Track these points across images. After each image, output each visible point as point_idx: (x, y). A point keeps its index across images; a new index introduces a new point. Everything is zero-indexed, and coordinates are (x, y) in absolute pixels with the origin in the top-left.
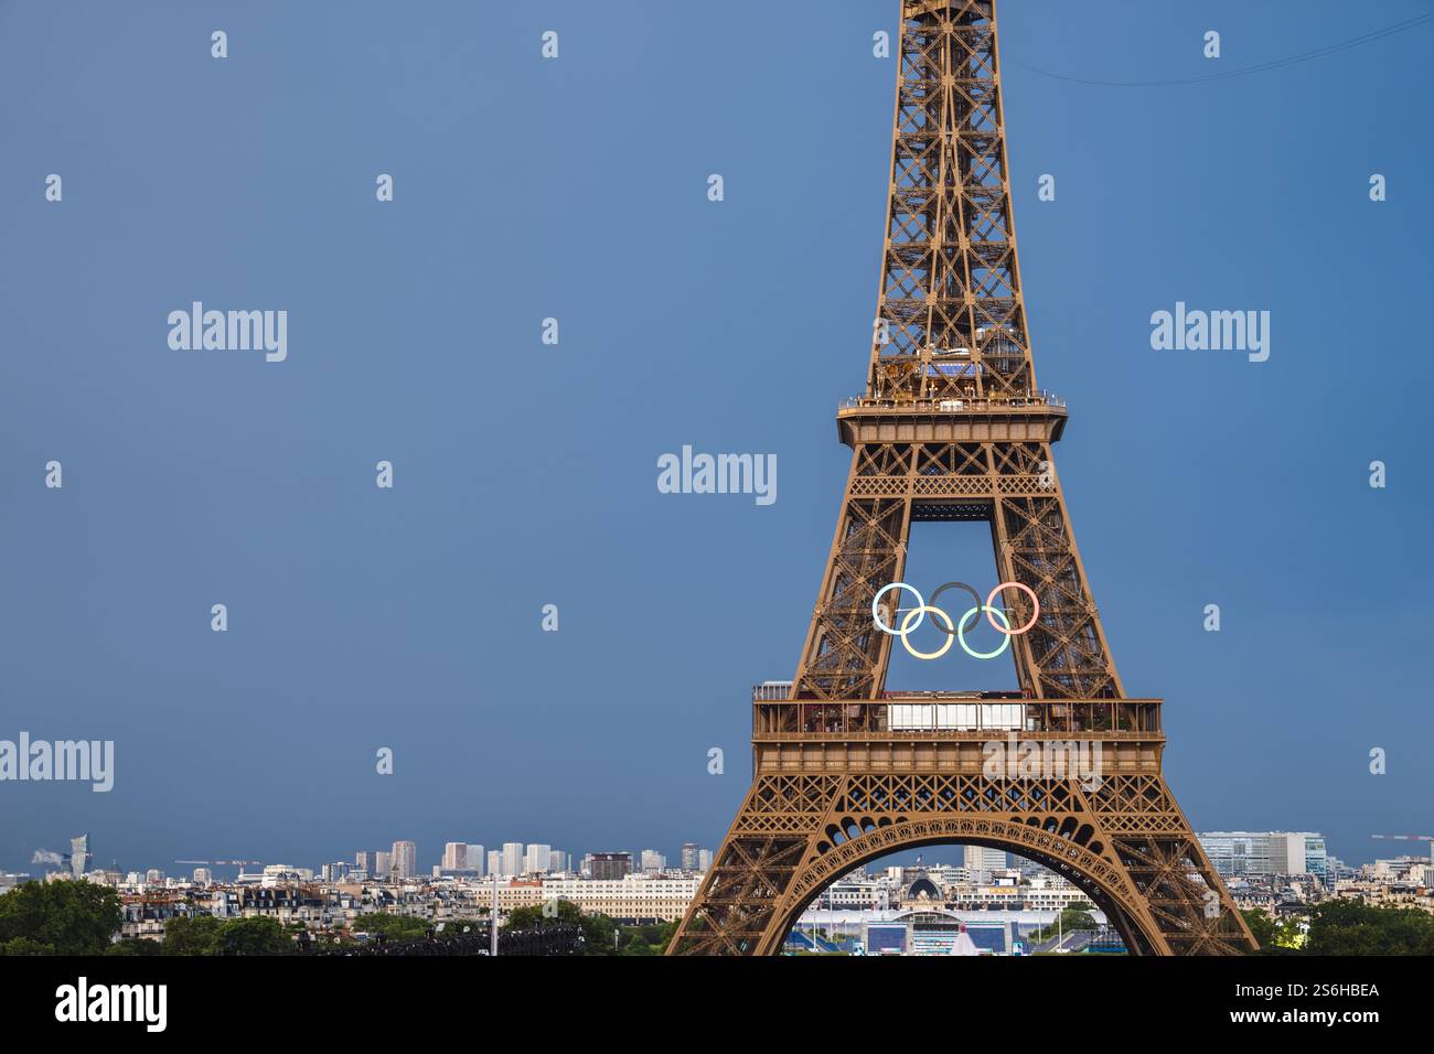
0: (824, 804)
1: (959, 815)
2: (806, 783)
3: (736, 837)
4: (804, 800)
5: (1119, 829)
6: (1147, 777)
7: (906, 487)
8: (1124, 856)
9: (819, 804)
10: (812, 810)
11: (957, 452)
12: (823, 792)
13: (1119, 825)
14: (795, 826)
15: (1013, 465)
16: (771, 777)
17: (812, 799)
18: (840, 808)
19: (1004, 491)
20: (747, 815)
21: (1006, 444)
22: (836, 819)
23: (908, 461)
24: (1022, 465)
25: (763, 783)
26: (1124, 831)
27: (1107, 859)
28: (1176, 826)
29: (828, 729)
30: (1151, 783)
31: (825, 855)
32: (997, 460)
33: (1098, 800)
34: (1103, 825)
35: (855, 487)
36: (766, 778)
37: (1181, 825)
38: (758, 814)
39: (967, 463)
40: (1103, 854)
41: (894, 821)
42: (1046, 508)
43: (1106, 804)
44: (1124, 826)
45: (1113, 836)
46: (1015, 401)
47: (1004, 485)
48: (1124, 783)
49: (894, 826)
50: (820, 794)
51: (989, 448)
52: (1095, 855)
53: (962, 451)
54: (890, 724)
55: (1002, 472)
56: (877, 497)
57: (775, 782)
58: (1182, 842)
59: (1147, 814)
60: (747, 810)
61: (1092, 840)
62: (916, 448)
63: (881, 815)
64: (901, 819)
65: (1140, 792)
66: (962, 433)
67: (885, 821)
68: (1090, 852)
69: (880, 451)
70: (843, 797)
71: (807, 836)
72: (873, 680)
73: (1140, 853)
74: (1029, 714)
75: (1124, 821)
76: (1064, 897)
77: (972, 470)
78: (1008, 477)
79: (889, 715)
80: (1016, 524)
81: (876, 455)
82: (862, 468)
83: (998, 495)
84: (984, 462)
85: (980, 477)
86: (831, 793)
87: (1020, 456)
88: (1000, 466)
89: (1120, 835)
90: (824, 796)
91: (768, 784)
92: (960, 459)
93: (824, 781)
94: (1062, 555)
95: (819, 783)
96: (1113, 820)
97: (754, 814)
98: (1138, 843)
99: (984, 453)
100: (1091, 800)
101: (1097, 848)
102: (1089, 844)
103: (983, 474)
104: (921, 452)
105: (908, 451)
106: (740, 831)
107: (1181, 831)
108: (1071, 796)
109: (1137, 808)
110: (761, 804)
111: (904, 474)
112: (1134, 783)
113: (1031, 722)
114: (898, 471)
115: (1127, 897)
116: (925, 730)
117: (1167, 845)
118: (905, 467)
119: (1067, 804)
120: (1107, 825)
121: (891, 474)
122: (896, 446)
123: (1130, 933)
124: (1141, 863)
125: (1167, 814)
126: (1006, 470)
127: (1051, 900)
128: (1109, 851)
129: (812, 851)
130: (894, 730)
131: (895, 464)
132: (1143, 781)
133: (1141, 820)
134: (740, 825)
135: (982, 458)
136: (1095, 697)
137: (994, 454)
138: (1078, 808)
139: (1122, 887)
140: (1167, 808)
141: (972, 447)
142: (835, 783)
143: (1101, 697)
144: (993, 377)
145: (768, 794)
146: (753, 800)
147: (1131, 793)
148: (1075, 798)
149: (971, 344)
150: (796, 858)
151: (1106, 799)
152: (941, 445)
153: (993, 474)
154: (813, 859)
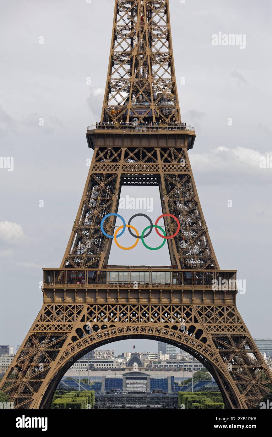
0: (76, 318)
1: (139, 324)
2: (67, 308)
3: (33, 333)
4: (66, 317)
5: (215, 331)
6: (229, 307)
7: (118, 168)
8: (217, 345)
9: (73, 318)
10: (70, 321)
11: (143, 152)
12: (75, 312)
13: (215, 330)
14: (61, 328)
15: (169, 159)
16: (50, 305)
17: (70, 315)
18: (83, 320)
19: (165, 170)
20: (38, 323)
21: (166, 148)
22: (81, 325)
23: (119, 155)
24: (173, 158)
25: (46, 308)
26: (217, 332)
27: (209, 346)
28: (242, 330)
29: (78, 283)
30: (230, 310)
31: (75, 342)
32: (162, 156)
33: (205, 318)
34: (207, 329)
35: (94, 168)
36: (48, 305)
37: (244, 330)
38: (44, 323)
39: (147, 157)
40: (207, 343)
41: (108, 327)
42: (185, 179)
43: (209, 320)
44: (218, 330)
45: (212, 334)
46: (171, 128)
47: (165, 168)
48: (218, 310)
49: (109, 329)
50: (73, 313)
51: (158, 150)
52: (203, 344)
53: (146, 151)
54: (108, 280)
55: (164, 162)
56: (105, 173)
57: (52, 307)
58: (245, 337)
59: (228, 325)
60: (39, 321)
61: (202, 336)
62: (124, 150)
63: (102, 324)
64: (112, 326)
65: (225, 314)
66: (145, 143)
67: (104, 327)
68: (201, 342)
69: (106, 150)
70: (84, 316)
71: (67, 333)
72: (100, 260)
73: (225, 344)
74: (174, 277)
75: (217, 327)
77: (150, 160)
78: (167, 164)
79: (108, 276)
80: (170, 187)
81: (104, 153)
82: (97, 159)
83: (162, 172)
84: (156, 158)
85: (153, 164)
86: (79, 313)
87: (172, 154)
88: (163, 159)
89: (216, 334)
90: (75, 314)
91: (49, 308)
92: (144, 155)
93: (76, 307)
94: (192, 201)
95: (73, 308)
96: (212, 327)
97: (42, 323)
98: (225, 338)
99: (155, 153)
100: (202, 318)
101: (205, 340)
102: (201, 338)
103: (155, 162)
104: (126, 151)
105: (119, 151)
106: (35, 331)
107: (244, 333)
108: (193, 316)
109: (224, 321)
110: (45, 318)
111: (118, 162)
112: (223, 310)
113: (175, 280)
114: (115, 160)
115: (218, 363)
116: (125, 284)
117: (238, 339)
118: (118, 159)
119: (191, 320)
120: (209, 329)
121: (111, 162)
122: (114, 148)
123: (221, 381)
124: (225, 348)
125: (237, 325)
126: (166, 161)
128: (210, 342)
129: (69, 340)
130: (110, 284)
131: (113, 157)
132: (227, 309)
133: (226, 327)
134: (34, 329)
135: (155, 155)
136: (206, 269)
137: (161, 153)
138: (196, 321)
139: (216, 359)
140: (238, 322)
141: (150, 150)
142: (81, 308)
143: (208, 269)
144: (160, 116)
145: (48, 313)
146: (41, 316)
147: (221, 314)
148: (195, 316)
149: (150, 100)
150: (61, 344)
151: (209, 317)
152: (136, 148)
153: (160, 162)
154: (70, 344)
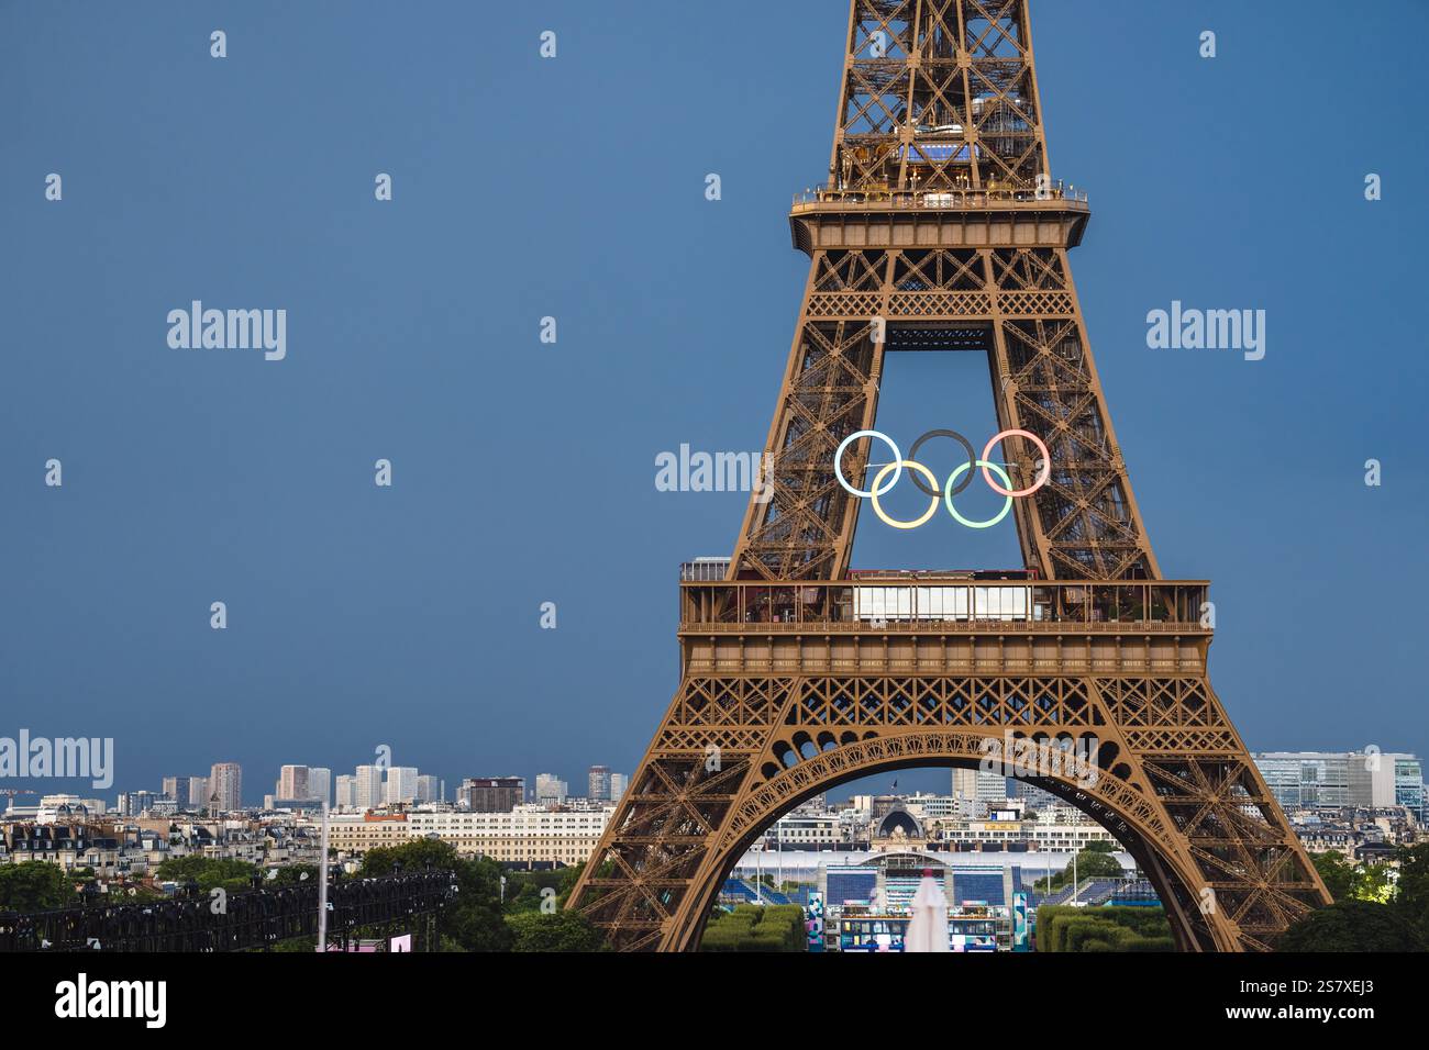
0: (771, 714)
1: (944, 730)
2: (747, 688)
3: (658, 756)
4: (746, 710)
5: (1151, 748)
6: (1189, 681)
7: (879, 306)
8: (1158, 783)
9: (764, 715)
10: (756, 722)
11: (946, 262)
12: (770, 699)
13: (1151, 743)
14: (734, 743)
15: (1017, 278)
16: (702, 680)
17: (756, 708)
18: (791, 720)
19: (1006, 311)
20: (671, 729)
21: (1009, 250)
22: (786, 733)
23: (882, 272)
24: (1030, 277)
25: (692, 688)
26: (1160, 751)
27: (1136, 786)
28: (1226, 743)
29: (776, 619)
30: (1193, 689)
31: (773, 780)
32: (998, 271)
33: (1124, 710)
34: (1131, 743)
35: (813, 306)
36: (696, 681)
37: (1232, 743)
38: (686, 728)
39: (958, 275)
40: (1131, 780)
41: (860, 737)
42: (1060, 334)
43: (1135, 716)
44: (1158, 743)
45: (1144, 756)
46: (1021, 193)
47: (1006, 304)
48: (1158, 689)
49: (862, 743)
50: (766, 702)
51: (987, 255)
52: (1120, 781)
53: (953, 259)
54: (856, 611)
55: (1003, 287)
56: (842, 320)
57: (708, 686)
58: (1233, 764)
59: (1188, 729)
60: (672, 723)
61: (1116, 761)
62: (892, 256)
63: (844, 728)
64: (870, 735)
65: (1178, 702)
66: (952, 236)
67: (849, 737)
68: (1114, 777)
69: (845, 259)
70: (795, 706)
71: (749, 755)
72: (834, 556)
73: (1178, 780)
74: (1036, 600)
75: (1158, 737)
76: (1081, 835)
77: (965, 284)
78: (1012, 293)
79: (856, 600)
80: (1021, 354)
81: (841, 264)
82: (822, 281)
83: (998, 317)
84: (982, 275)
85: (975, 293)
86: (779, 701)
87: (1027, 266)
88: (1001, 279)
89: (1153, 756)
90: (770, 704)
91: (699, 688)
92: (949, 269)
93: (770, 684)
94: (1081, 394)
95: (765, 687)
96: (1143, 737)
97: (680, 728)
98: (1176, 766)
99: (980, 261)
100: (1116, 710)
101: (1123, 772)
102: (1113, 766)
103: (979, 288)
104: (898, 260)
105: (882, 260)
106: (663, 749)
107: (1232, 751)
108: (1089, 706)
109: (1175, 721)
110: (689, 715)
111: (876, 288)
112: (1172, 688)
113: (1038, 610)
114: (869, 285)
115: (1161, 835)
116: (901, 620)
117: (1214, 769)
118: (878, 280)
119: (1085, 715)
120: (1136, 743)
121: (860, 289)
122: (866, 252)
123: (1166, 882)
124: (1180, 791)
125: (1214, 728)
126: (1009, 284)
127: (1064, 838)
128: (1138, 776)
129: (754, 775)
130: (862, 620)
131: (865, 276)
132: (1183, 686)
133: (1180, 736)
134: (662, 742)
135: (978, 268)
136: (1122, 577)
137: (994, 263)
138: (1099, 720)
139: (1156, 823)
140: (1214, 721)
141: (964, 253)
142: (785, 688)
143: (1129, 578)
144: (993, 162)
145: (698, 703)
146: (679, 709)
147: (1168, 702)
148: (1095, 707)
149: (965, 119)
150: (734, 784)
151: (1135, 709)
152: (926, 251)
153: (992, 289)
154: (756, 785)
